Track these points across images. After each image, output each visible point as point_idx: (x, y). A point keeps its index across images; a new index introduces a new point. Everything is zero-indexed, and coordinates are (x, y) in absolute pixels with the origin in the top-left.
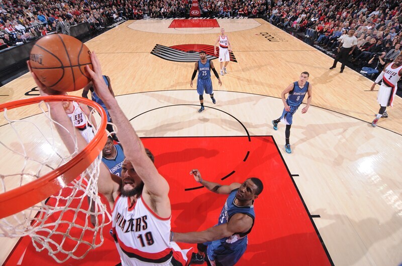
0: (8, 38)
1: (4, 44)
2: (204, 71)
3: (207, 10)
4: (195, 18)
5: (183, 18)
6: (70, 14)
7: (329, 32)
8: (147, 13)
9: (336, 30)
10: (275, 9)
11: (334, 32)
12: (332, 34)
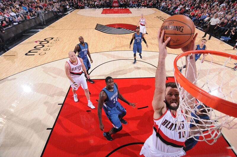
0: (8, 20)
1: (6, 24)
2: (138, 39)
3: (122, 3)
4: (116, 8)
5: (108, 8)
6: (41, 6)
7: (198, 16)
8: (86, 5)
9: (202, 15)
10: (163, 3)
11: (201, 16)
12: (200, 17)
